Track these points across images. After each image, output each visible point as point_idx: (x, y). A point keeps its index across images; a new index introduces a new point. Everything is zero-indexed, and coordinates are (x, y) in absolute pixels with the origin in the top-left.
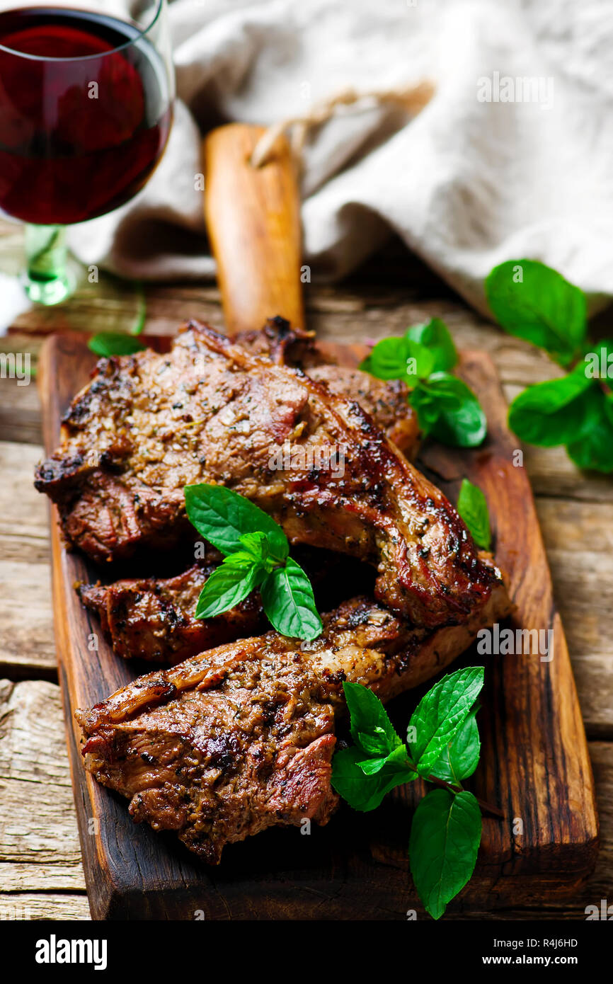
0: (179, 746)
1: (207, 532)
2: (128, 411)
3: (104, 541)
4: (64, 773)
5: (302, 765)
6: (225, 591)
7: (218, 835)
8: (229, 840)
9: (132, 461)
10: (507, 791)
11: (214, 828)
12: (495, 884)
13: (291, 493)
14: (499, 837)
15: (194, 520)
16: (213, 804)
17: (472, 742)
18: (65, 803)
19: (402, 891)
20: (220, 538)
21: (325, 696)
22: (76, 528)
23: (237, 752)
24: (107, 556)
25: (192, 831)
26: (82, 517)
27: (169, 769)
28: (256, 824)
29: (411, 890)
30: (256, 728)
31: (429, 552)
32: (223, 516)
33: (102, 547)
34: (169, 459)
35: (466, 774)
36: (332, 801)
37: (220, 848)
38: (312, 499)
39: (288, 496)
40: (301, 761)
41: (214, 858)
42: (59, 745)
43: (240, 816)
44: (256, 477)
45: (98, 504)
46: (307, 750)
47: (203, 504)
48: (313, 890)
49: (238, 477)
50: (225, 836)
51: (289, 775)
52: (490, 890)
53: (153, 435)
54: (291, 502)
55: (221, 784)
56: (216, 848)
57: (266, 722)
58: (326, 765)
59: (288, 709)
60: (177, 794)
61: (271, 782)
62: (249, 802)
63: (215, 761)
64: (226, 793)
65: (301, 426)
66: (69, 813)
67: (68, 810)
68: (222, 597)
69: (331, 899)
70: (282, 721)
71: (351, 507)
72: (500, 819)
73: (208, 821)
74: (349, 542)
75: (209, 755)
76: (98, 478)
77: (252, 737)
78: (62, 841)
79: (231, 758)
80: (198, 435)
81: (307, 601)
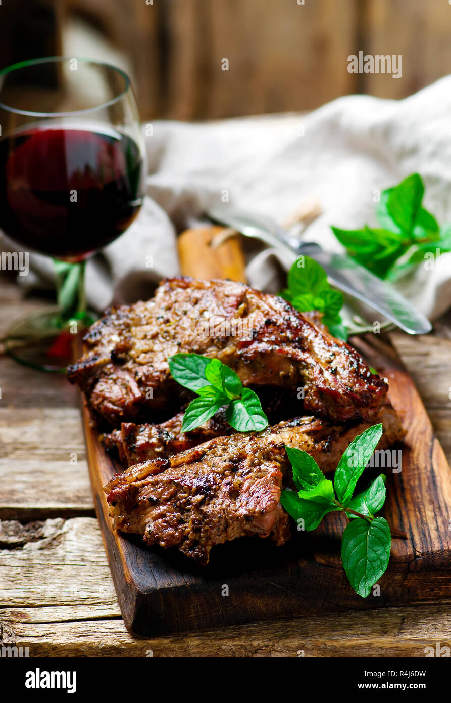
0: (173, 487)
1: (186, 384)
2: (127, 330)
3: (117, 403)
4: (102, 560)
5: (260, 487)
6: (200, 415)
7: (205, 538)
8: (214, 541)
9: (133, 352)
10: (408, 525)
11: (202, 534)
12: (405, 579)
13: (239, 350)
14: (405, 548)
15: (176, 377)
16: (200, 517)
17: (380, 490)
18: (104, 574)
19: (340, 585)
20: (196, 386)
21: (272, 457)
22: (97, 399)
23: (213, 484)
24: (120, 412)
25: (188, 542)
26: (101, 391)
27: (168, 505)
28: (231, 528)
29: (346, 585)
30: (226, 473)
31: (336, 370)
32: (196, 373)
33: (115, 408)
34: (157, 347)
35: (377, 509)
36: (284, 518)
37: (209, 548)
38: (253, 350)
39: (239, 352)
40: (258, 485)
41: (204, 558)
42: (97, 547)
43: (219, 522)
44: (216, 346)
45: (111, 383)
46: (262, 480)
47: (181, 367)
48: (277, 585)
49: (204, 348)
50: (210, 538)
51: (251, 495)
52: (402, 584)
53: (145, 337)
54: (241, 355)
55: (204, 504)
56: (205, 549)
57: (233, 469)
58: (276, 488)
59: (247, 462)
60: (175, 518)
61: (239, 500)
62: (224, 513)
63: (199, 490)
64: (208, 509)
65: (242, 306)
66: (107, 579)
67: (106, 578)
68: (199, 417)
69: (291, 594)
70: (244, 467)
71: (280, 351)
72: (404, 538)
73: (196, 530)
74: (282, 376)
75: (194, 487)
76: (110, 369)
77: (224, 476)
78: (103, 593)
79: (209, 488)
80: (175, 329)
81: (256, 410)
